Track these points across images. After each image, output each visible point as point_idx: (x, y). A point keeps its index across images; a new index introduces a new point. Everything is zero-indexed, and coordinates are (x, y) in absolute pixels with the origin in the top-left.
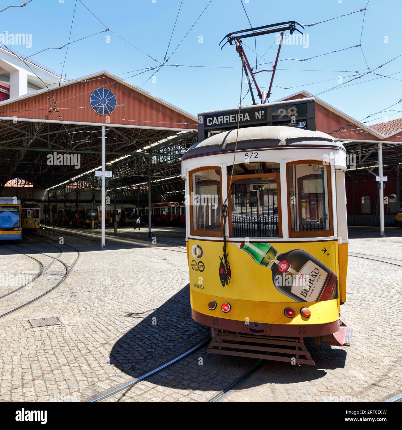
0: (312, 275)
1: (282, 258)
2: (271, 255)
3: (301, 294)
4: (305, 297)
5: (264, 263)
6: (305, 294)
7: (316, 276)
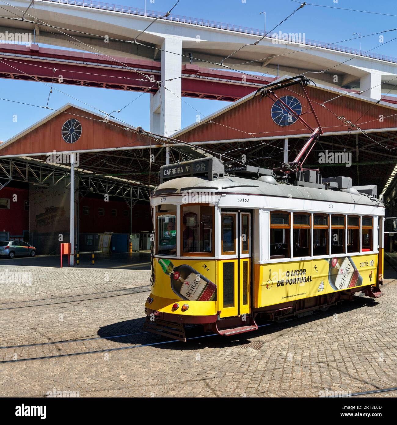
0: (194, 283)
1: (176, 270)
2: (170, 267)
3: (186, 295)
4: (189, 297)
5: (167, 273)
6: (189, 295)
7: (197, 283)
